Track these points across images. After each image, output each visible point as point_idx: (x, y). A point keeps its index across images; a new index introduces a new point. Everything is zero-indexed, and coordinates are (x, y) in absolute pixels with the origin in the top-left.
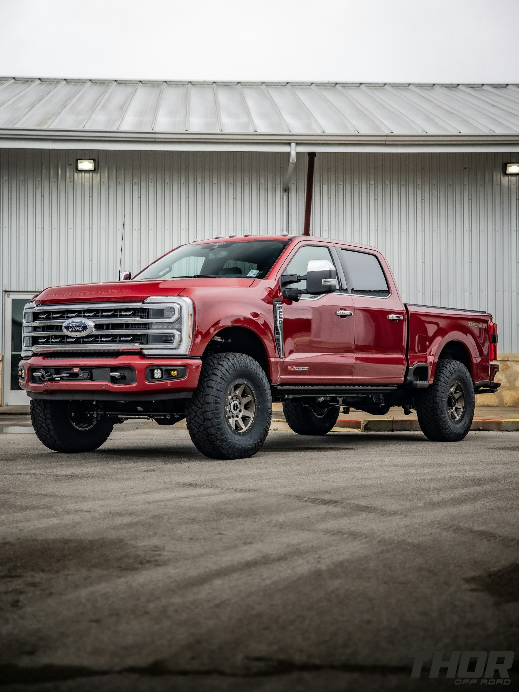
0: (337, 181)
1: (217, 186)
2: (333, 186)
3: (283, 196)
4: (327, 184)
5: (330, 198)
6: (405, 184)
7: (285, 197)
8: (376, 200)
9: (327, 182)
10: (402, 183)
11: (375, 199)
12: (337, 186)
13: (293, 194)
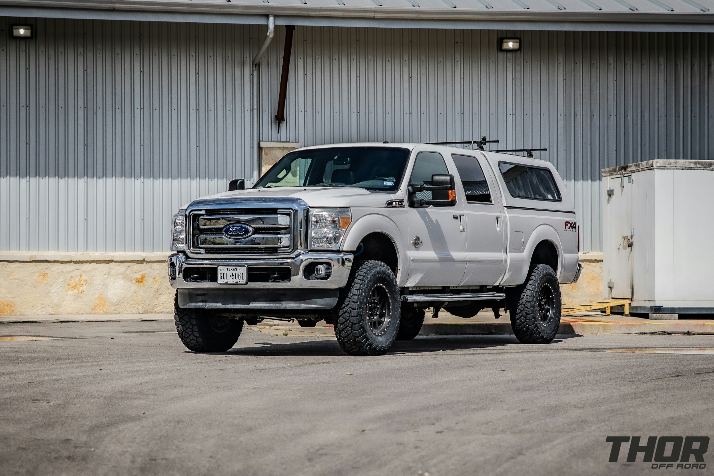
0: (314, 55)
1: (176, 58)
2: (309, 61)
3: (253, 71)
4: (302, 58)
5: (306, 74)
6: (390, 60)
7: (255, 73)
8: (358, 78)
9: (303, 55)
10: (387, 59)
11: (357, 76)
12: (314, 61)
13: (264, 70)
